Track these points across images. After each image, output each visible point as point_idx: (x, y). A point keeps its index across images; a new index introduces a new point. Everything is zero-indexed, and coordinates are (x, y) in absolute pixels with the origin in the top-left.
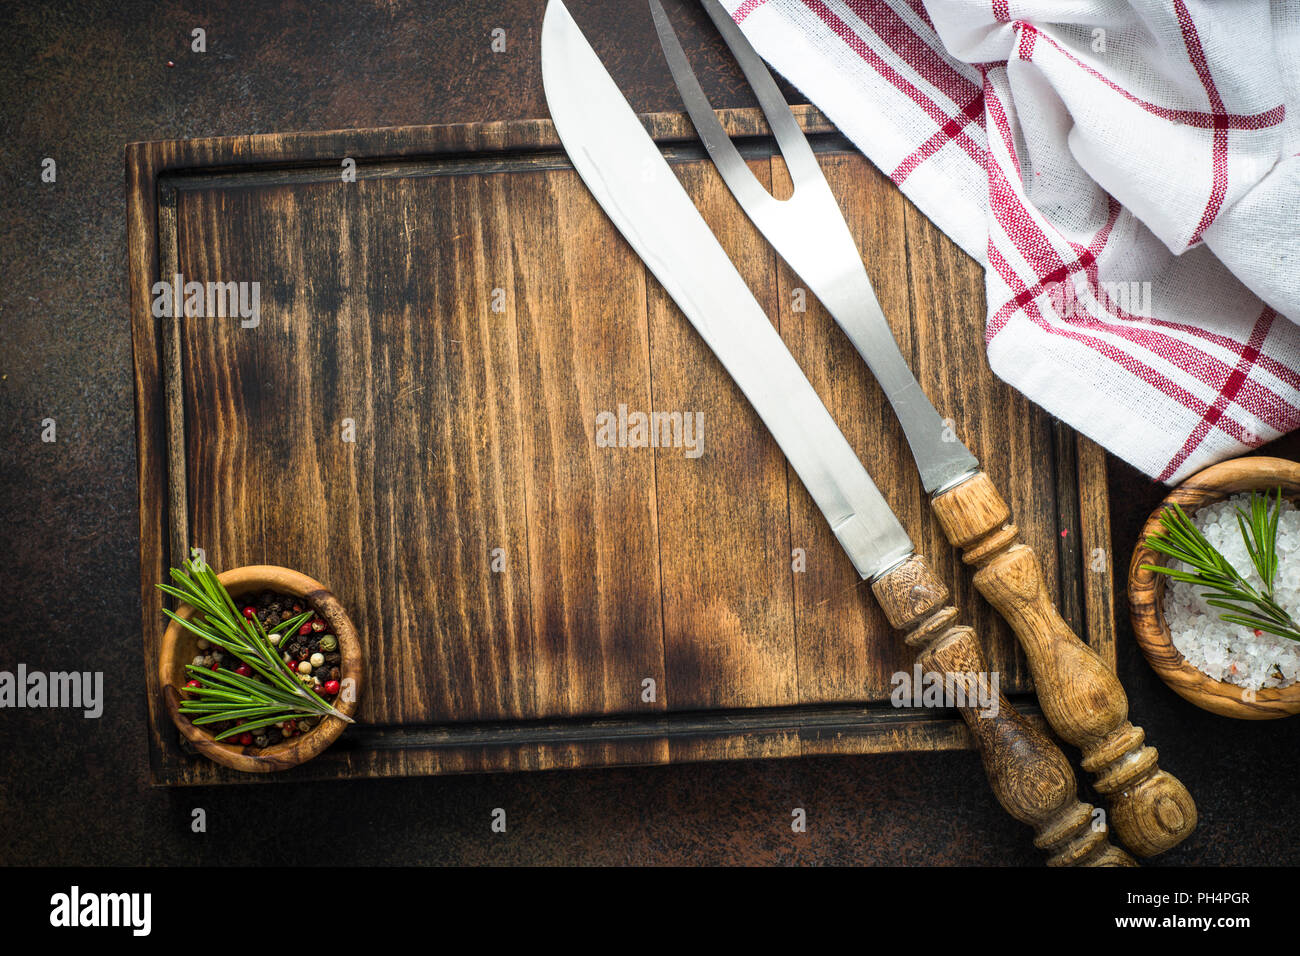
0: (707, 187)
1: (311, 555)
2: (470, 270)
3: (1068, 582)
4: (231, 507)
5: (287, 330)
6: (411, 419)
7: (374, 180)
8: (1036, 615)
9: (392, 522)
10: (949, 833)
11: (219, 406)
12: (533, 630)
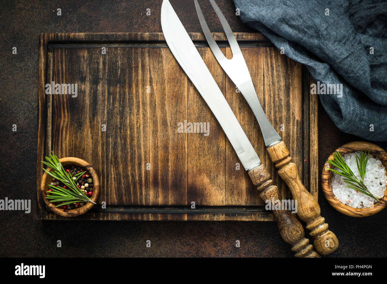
0: (207, 55)
1: (86, 155)
2: (137, 75)
3: (305, 175)
4: (64, 140)
5: (83, 90)
6: (118, 117)
7: (111, 48)
8: (295, 183)
9: (110, 147)
10: (267, 245)
11: (62, 111)
12: (149, 180)
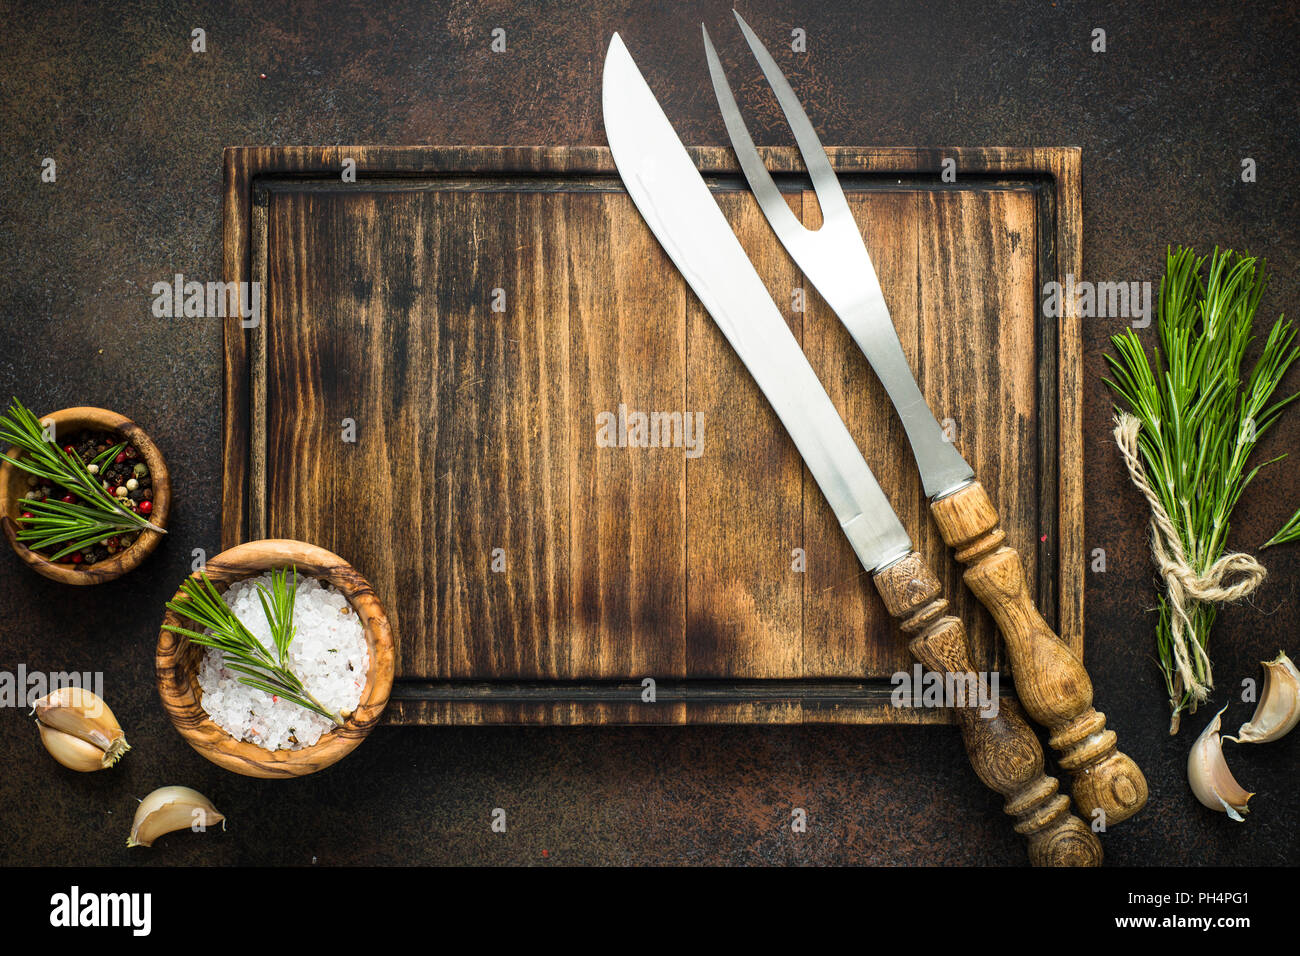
0: (745, 215)
1: (376, 524)
2: (530, 278)
3: (1045, 582)
4: (306, 478)
5: (363, 323)
6: (471, 408)
7: (447, 193)
8: (1017, 610)
9: (450, 498)
10: (929, 797)
11: (300, 388)
12: (571, 602)
